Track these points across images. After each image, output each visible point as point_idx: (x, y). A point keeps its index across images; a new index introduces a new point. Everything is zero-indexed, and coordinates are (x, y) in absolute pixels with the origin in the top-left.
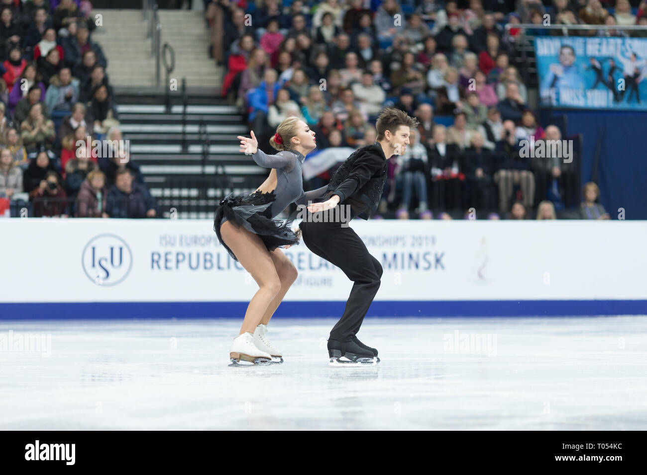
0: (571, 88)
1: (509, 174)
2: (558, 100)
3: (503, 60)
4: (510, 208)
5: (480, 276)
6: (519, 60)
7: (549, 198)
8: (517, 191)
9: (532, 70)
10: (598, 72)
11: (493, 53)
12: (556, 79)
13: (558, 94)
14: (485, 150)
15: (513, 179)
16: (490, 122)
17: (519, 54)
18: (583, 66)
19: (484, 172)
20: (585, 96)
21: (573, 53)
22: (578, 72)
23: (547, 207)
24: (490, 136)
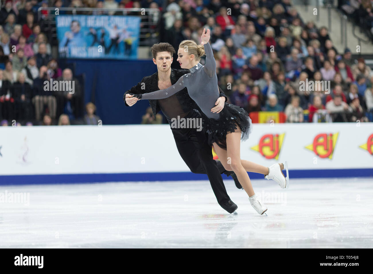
0: (77, 46)
1: (41, 98)
2: (70, 53)
3: (37, 29)
4: (42, 118)
5: (24, 160)
6: (46, 29)
7: (66, 113)
8: (46, 109)
9: (54, 35)
10: (95, 36)
11: (31, 25)
12: (68, 41)
13: (70, 50)
14: (26, 84)
15: (43, 101)
16: (29, 67)
17: (47, 26)
18: (86, 33)
19: (26, 97)
20: (87, 51)
21: (79, 25)
22: (82, 36)
23: (64, 118)
24: (29, 75)
